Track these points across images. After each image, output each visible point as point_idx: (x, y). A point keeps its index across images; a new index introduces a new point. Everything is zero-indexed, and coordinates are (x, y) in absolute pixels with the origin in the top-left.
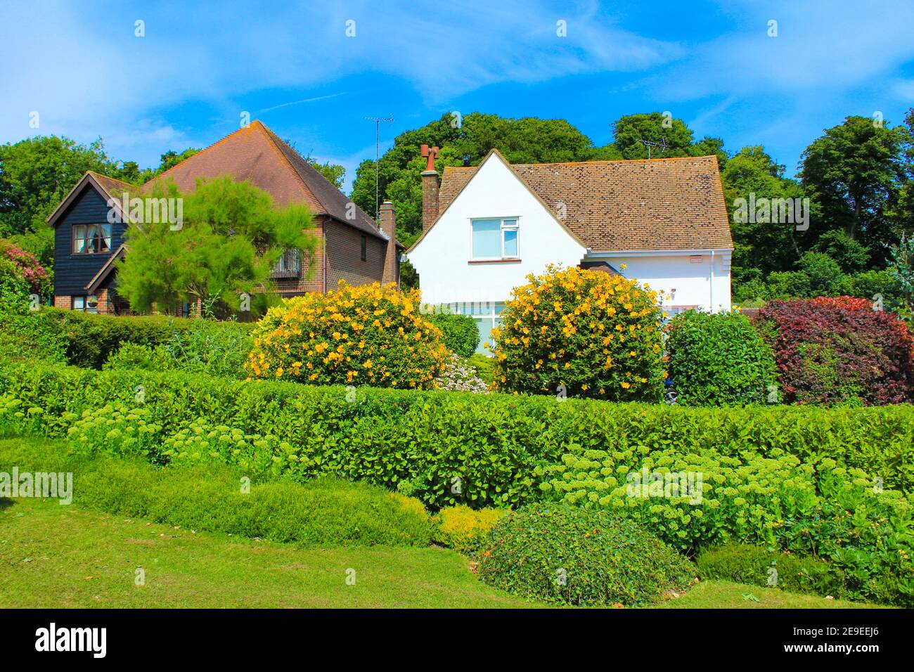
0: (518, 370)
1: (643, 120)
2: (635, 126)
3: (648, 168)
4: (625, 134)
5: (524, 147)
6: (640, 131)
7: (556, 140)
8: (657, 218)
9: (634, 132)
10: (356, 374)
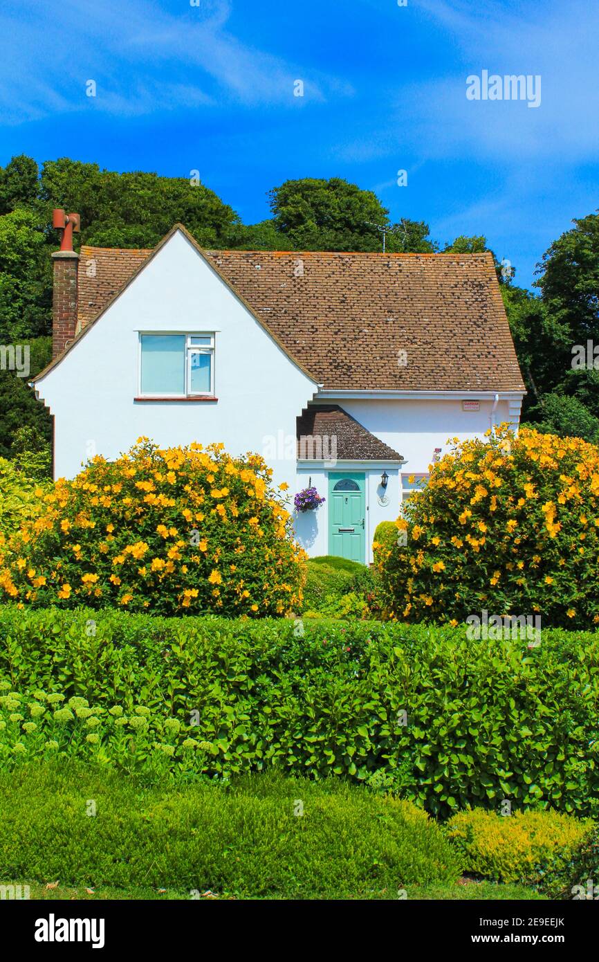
0: (460, 586)
1: (318, 188)
2: (305, 197)
3: (394, 267)
4: (290, 208)
5: (144, 217)
6: (313, 205)
7: (189, 211)
8: (412, 343)
9: (304, 206)
10: (195, 593)
